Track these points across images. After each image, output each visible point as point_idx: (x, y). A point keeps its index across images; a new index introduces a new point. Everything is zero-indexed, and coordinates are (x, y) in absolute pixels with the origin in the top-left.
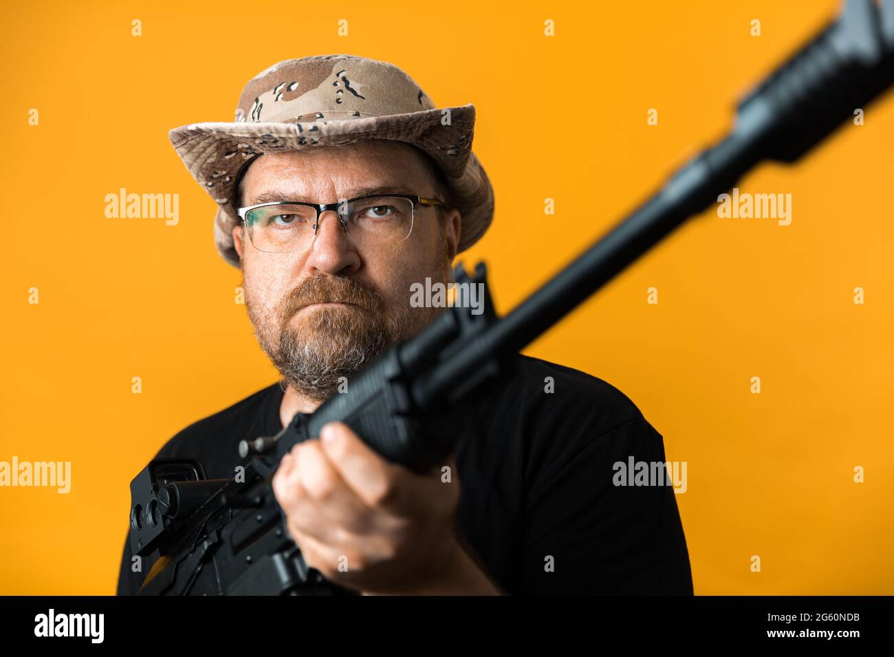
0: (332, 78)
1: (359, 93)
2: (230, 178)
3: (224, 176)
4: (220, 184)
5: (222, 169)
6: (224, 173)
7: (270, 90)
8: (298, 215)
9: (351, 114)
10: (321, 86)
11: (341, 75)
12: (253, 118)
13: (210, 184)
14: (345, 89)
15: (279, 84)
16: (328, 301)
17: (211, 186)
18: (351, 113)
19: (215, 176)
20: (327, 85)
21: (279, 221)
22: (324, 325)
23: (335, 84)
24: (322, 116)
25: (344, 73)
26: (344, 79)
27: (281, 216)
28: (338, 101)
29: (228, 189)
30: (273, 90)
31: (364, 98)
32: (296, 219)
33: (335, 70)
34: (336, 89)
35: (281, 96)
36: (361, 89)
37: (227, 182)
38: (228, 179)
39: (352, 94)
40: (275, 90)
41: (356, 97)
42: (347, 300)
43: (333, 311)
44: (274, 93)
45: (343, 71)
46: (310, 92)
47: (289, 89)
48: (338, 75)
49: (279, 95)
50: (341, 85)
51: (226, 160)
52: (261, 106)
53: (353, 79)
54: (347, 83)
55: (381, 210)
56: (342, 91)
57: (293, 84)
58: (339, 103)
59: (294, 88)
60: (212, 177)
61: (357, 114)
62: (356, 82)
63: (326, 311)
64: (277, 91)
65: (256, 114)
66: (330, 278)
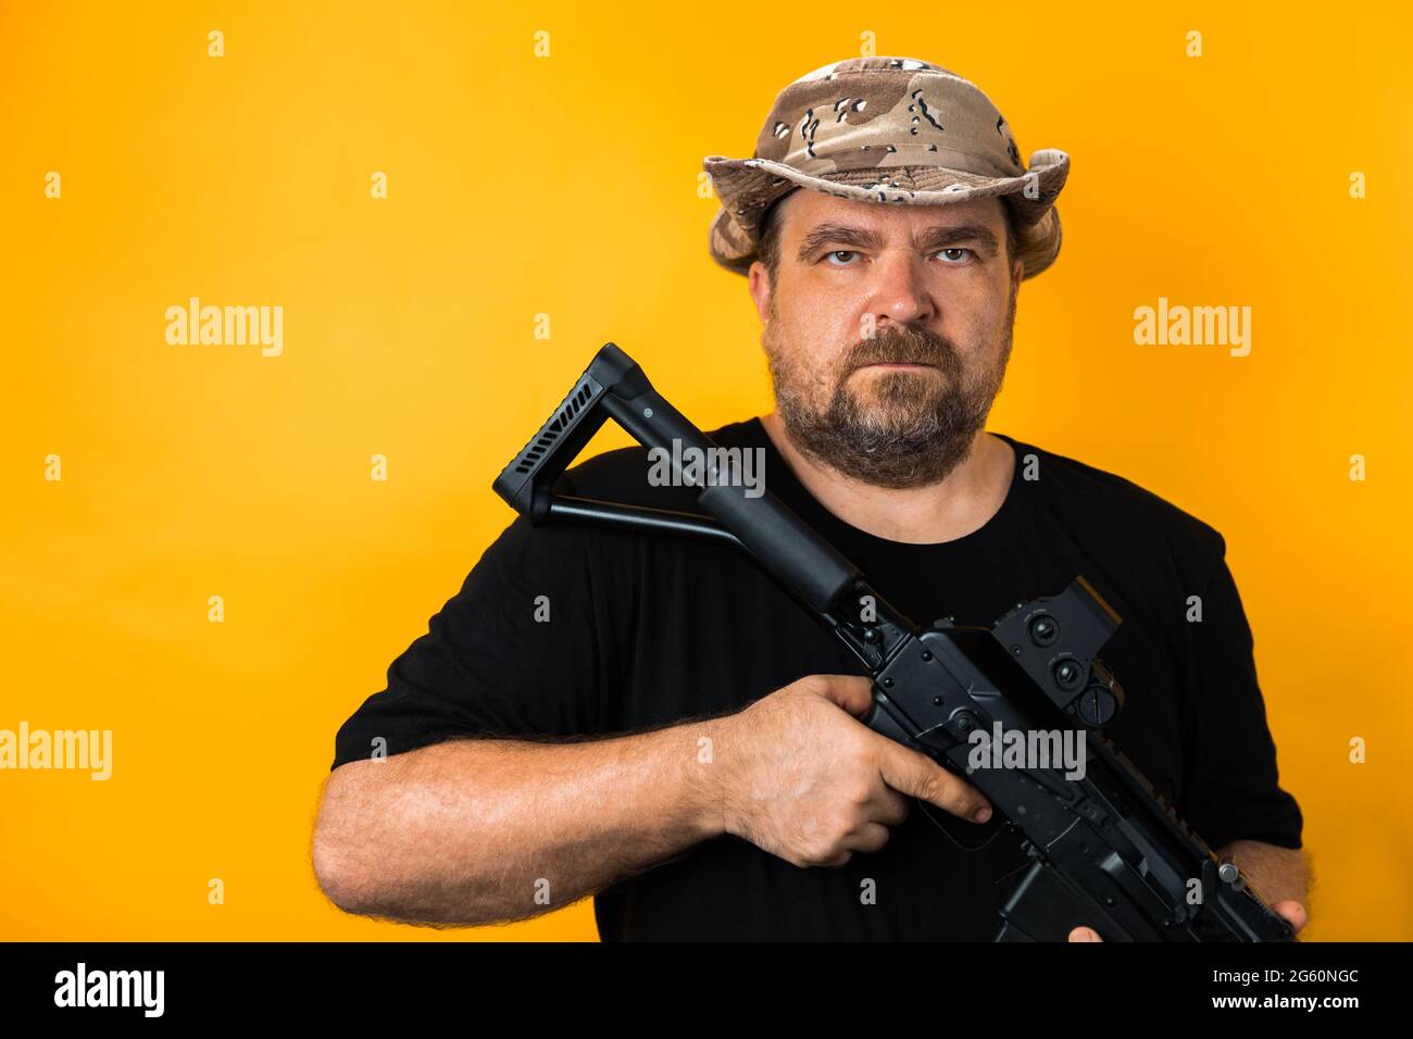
0: (906, 102)
1: (937, 122)
2: (766, 204)
3: (760, 203)
7: (828, 105)
8: (857, 252)
9: (927, 149)
10: (893, 110)
11: (918, 96)
12: (804, 135)
13: (741, 212)
14: (922, 117)
15: (840, 100)
16: (898, 362)
17: (742, 215)
18: (927, 147)
20: (901, 107)
21: (833, 260)
22: (893, 392)
23: (911, 109)
24: (894, 150)
25: (920, 93)
26: (921, 102)
27: (837, 253)
28: (914, 131)
30: (833, 106)
31: (943, 128)
32: (856, 258)
33: (910, 90)
34: (912, 115)
35: (845, 116)
36: (940, 115)
39: (930, 123)
40: (837, 104)
41: (935, 128)
42: (921, 360)
43: (905, 376)
44: (836, 110)
45: (919, 90)
46: (882, 116)
47: (854, 108)
48: (914, 96)
49: (842, 114)
50: (917, 110)
52: (817, 122)
53: (930, 102)
54: (924, 108)
55: (954, 254)
56: (917, 118)
57: (860, 101)
58: (914, 134)
59: (861, 107)
61: (934, 149)
62: (935, 107)
63: (896, 377)
64: (839, 108)
65: (808, 132)
66: (901, 330)
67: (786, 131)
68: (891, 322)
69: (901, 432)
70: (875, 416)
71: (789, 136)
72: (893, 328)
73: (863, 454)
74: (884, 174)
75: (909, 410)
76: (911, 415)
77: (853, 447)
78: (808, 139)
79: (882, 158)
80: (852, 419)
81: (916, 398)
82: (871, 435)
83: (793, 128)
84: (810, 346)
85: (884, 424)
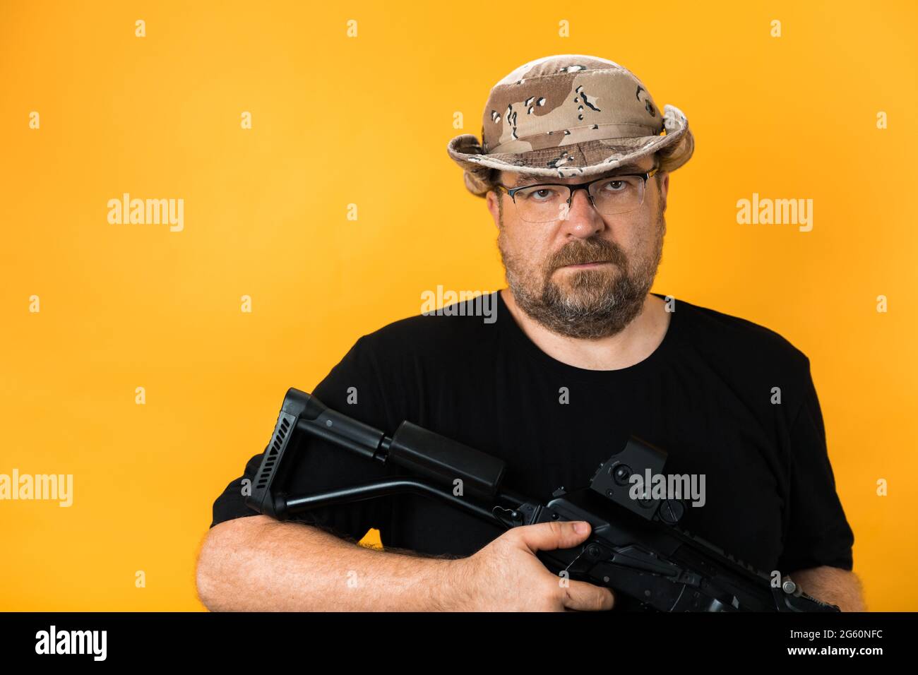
0: (572, 95)
1: (596, 107)
7: (521, 101)
8: (551, 190)
9: (591, 128)
10: (565, 103)
11: (580, 91)
12: (510, 122)
14: (584, 105)
15: (529, 98)
16: (583, 263)
20: (569, 101)
21: (537, 196)
22: (582, 283)
23: (576, 101)
24: (569, 133)
25: (581, 88)
26: (582, 94)
28: (580, 117)
30: (524, 103)
31: (600, 111)
32: (550, 194)
33: (574, 86)
34: (577, 105)
35: (532, 110)
36: (597, 102)
39: (590, 108)
40: (527, 102)
41: (593, 111)
42: (599, 261)
43: (589, 273)
44: (526, 105)
45: (581, 86)
46: (556, 109)
47: (538, 104)
48: (577, 91)
49: (530, 108)
50: (580, 100)
52: (516, 114)
53: (589, 93)
54: (585, 98)
55: (617, 185)
56: (581, 107)
57: (541, 99)
58: (581, 119)
59: (542, 102)
61: (596, 127)
62: (592, 96)
63: (583, 273)
64: (528, 104)
65: (512, 121)
66: (583, 243)
67: (498, 119)
68: (575, 238)
69: (590, 308)
70: (571, 299)
71: (501, 122)
72: (577, 242)
73: (566, 322)
74: (564, 151)
75: (594, 295)
76: (596, 297)
77: (559, 318)
78: (513, 125)
79: (562, 139)
80: (557, 301)
81: (598, 286)
82: (571, 312)
83: (503, 116)
84: (526, 254)
85: (578, 303)
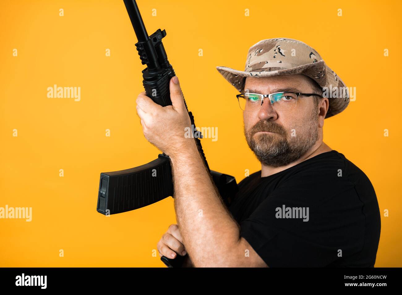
0: (275, 48)
1: (283, 54)
2: (241, 82)
4: (237, 85)
5: (236, 80)
6: (237, 81)
7: (254, 51)
9: (278, 62)
10: (270, 51)
11: (278, 47)
13: (234, 84)
14: (278, 53)
15: (257, 49)
16: (264, 131)
19: (235, 82)
20: (272, 51)
23: (275, 50)
24: (267, 63)
25: (280, 46)
26: (279, 49)
28: (274, 57)
29: (241, 86)
31: (284, 56)
33: (276, 45)
34: (275, 52)
35: (257, 54)
36: (284, 52)
37: (240, 84)
38: (240, 83)
39: (280, 54)
41: (282, 56)
43: (266, 135)
46: (265, 53)
47: (259, 51)
48: (277, 47)
50: (277, 51)
51: (236, 77)
52: (251, 57)
53: (282, 48)
57: (261, 49)
59: (261, 51)
60: (233, 82)
61: (281, 62)
63: (263, 135)
64: (256, 52)
65: (249, 60)
69: (266, 152)
74: (263, 70)
75: (267, 145)
76: (268, 147)
78: (249, 62)
79: (263, 65)
81: (270, 142)
85: (261, 149)
